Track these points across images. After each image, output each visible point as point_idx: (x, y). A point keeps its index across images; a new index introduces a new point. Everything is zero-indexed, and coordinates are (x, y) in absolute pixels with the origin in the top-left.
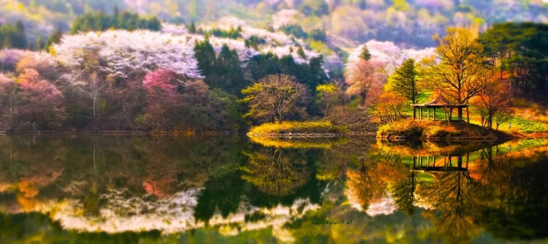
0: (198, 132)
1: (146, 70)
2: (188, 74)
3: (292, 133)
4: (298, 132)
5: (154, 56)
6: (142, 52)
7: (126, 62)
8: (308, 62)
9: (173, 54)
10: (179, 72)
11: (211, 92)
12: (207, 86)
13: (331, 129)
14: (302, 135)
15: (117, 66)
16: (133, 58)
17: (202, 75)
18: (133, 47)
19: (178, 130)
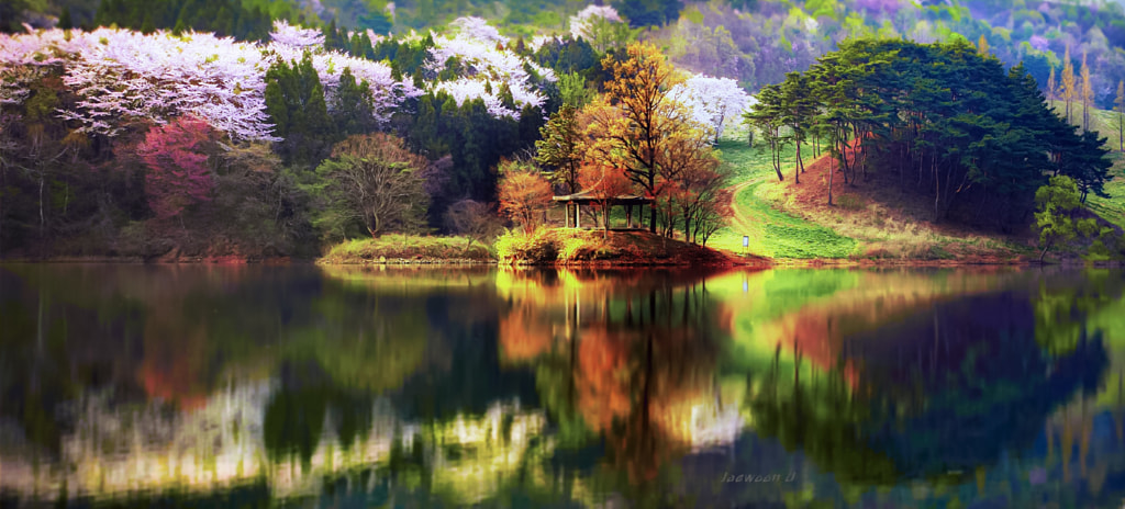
0: (252, 259)
1: (157, 120)
2: (240, 131)
3: (387, 257)
4: (399, 255)
5: (174, 89)
6: (153, 80)
7: (113, 101)
8: (516, 116)
9: (213, 88)
10: (220, 127)
11: (286, 171)
12: (275, 160)
13: (467, 251)
14: (403, 264)
15: (98, 109)
16: (131, 93)
17: (272, 134)
18: (133, 67)
19: (214, 256)
